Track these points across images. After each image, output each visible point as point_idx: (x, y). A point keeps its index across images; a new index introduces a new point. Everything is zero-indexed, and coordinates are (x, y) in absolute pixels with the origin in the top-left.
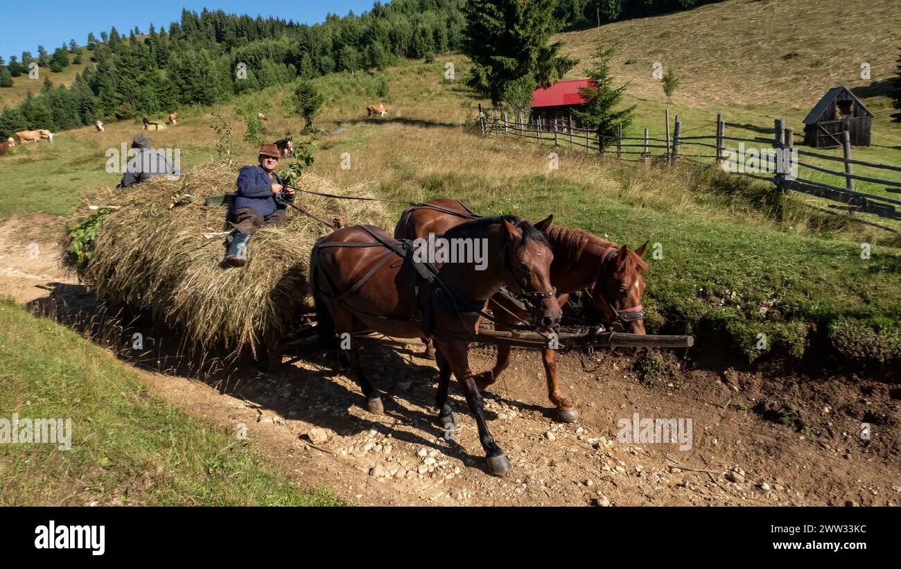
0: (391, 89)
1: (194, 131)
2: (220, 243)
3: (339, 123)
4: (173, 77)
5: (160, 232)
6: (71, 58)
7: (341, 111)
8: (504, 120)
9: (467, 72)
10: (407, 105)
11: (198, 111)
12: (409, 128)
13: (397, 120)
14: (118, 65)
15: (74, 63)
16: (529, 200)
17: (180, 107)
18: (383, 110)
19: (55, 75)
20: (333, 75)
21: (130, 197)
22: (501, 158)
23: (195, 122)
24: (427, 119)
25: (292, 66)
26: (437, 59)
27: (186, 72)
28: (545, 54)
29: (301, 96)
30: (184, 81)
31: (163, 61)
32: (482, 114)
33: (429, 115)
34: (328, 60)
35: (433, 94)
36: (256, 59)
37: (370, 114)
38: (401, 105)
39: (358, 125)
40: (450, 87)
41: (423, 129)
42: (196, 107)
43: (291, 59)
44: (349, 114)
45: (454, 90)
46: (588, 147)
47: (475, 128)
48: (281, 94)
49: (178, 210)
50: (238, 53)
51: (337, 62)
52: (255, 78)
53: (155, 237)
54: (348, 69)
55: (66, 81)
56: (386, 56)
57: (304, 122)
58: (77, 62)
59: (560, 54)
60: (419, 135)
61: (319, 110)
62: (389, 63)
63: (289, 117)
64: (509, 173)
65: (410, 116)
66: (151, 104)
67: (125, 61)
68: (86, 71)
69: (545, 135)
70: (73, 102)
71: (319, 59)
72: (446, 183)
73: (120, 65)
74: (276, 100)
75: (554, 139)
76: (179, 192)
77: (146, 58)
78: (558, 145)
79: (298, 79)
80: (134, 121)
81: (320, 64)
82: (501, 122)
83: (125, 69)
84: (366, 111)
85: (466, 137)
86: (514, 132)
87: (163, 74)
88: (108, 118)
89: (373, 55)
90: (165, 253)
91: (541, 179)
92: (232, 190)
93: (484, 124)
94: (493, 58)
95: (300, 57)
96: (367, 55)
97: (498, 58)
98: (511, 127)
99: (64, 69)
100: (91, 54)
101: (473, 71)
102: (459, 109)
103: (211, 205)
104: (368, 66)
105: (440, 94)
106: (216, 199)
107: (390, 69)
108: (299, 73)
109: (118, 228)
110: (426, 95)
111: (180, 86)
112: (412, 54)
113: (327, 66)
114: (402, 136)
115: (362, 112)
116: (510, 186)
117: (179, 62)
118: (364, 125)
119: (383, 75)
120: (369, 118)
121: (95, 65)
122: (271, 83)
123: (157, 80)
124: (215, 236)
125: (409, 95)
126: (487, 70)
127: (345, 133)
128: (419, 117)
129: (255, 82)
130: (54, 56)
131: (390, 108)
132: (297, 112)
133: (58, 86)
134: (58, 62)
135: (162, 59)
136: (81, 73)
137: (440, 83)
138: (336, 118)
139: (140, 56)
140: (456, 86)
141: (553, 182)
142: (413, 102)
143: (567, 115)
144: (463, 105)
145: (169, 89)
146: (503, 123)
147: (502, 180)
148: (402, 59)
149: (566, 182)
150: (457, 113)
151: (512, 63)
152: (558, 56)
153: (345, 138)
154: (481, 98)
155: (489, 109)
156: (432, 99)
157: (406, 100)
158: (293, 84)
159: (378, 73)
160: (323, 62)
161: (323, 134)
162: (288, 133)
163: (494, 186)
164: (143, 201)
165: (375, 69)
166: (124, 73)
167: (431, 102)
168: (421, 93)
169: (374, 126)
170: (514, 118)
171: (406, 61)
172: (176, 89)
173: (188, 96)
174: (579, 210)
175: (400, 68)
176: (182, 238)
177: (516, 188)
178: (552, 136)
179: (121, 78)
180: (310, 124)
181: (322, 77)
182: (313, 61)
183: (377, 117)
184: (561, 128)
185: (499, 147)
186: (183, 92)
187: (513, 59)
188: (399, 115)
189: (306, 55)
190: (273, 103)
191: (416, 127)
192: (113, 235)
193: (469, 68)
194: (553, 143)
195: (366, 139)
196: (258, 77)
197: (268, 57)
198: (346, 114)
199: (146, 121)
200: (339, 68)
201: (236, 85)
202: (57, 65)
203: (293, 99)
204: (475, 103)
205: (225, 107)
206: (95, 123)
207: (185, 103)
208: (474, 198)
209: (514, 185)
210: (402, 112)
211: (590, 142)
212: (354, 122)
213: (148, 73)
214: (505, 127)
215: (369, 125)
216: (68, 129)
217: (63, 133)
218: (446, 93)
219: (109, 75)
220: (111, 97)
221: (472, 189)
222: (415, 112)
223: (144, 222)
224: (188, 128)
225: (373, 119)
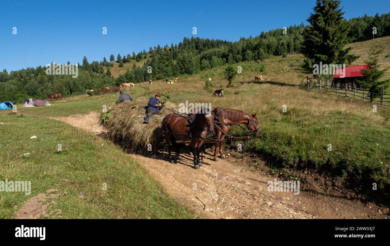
0: (266, 69)
1: (184, 85)
2: (143, 118)
3: (242, 83)
4: (178, 63)
5: (127, 115)
6: (143, 56)
7: (243, 78)
8: (319, 84)
9: (301, 62)
10: (273, 76)
11: (186, 77)
12: (274, 86)
13: (268, 82)
14: (159, 59)
15: (144, 58)
16: (334, 123)
17: (180, 75)
18: (262, 78)
19: (137, 63)
20: (241, 62)
21: (119, 106)
22: (318, 101)
23: (185, 81)
24: (282, 82)
25: (224, 59)
26: (288, 56)
27: (183, 61)
28: (342, 53)
29: (228, 71)
30: (182, 65)
31: (175, 57)
32: (309, 81)
33: (283, 80)
34: (240, 56)
35: (285, 71)
36: (210, 56)
37: (256, 80)
38: (270, 76)
39: (251, 84)
40: (293, 68)
41: (280, 87)
42: (186, 75)
43: (224, 56)
44: (247, 79)
45: (295, 69)
46: (364, 98)
47: (305, 87)
48: (219, 70)
49: (132, 109)
50: (204, 54)
51: (243, 57)
52: (209, 64)
53: (126, 116)
54: (248, 60)
55: (140, 65)
56: (265, 55)
57: (228, 82)
58: (145, 58)
59: (350, 53)
60: (278, 89)
61: (234, 77)
62: (266, 58)
63: (222, 80)
64: (323, 109)
65: (274, 81)
66: (169, 74)
67: (162, 57)
68: (148, 61)
69: (340, 91)
70: (142, 73)
71: (236, 56)
72: (292, 112)
73: (160, 59)
74: (217, 72)
75: (345, 93)
76: (133, 105)
77: (169, 56)
78: (347, 96)
79: (227, 64)
80: (163, 80)
81: (236, 58)
82: (317, 85)
83: (162, 60)
84: (255, 78)
85: (300, 91)
86: (324, 89)
87: (175, 62)
88: (153, 79)
89: (259, 54)
90: (129, 120)
91: (340, 113)
92: (147, 105)
93: (309, 85)
94: (316, 55)
95: (228, 55)
96: (256, 54)
97: (318, 55)
98: (323, 87)
99: (140, 60)
100: (150, 55)
101: (305, 61)
102: (297, 78)
103: (141, 109)
104: (257, 59)
105: (289, 71)
106: (142, 107)
107: (266, 60)
108: (227, 62)
109: (116, 114)
110: (282, 71)
111: (181, 67)
112: (276, 53)
113: (239, 59)
114: (270, 90)
115: (253, 78)
116: (323, 115)
117: (181, 57)
118: (253, 84)
119: (263, 63)
120: (256, 81)
121: (151, 59)
122: (215, 66)
123: (172, 65)
124: (142, 117)
125: (274, 72)
126: (312, 61)
127: (245, 87)
128: (278, 81)
129: (209, 65)
130: (138, 55)
131: (265, 77)
132: (225, 78)
133: (138, 66)
134: (139, 58)
135: (175, 56)
136: (146, 62)
137: (289, 66)
138: (241, 80)
139: (167, 56)
140: (296, 68)
141: (346, 114)
142: (275, 75)
143: (352, 82)
144: (299, 76)
145: (176, 68)
146: (319, 85)
147: (319, 112)
148: (272, 56)
149: (353, 115)
150: (296, 80)
151: (325, 57)
152: (349, 54)
153: (245, 89)
154: (308, 73)
155: (311, 78)
156: (284, 73)
157: (272, 74)
158: (224, 66)
159: (261, 62)
160: (237, 58)
161: (235, 87)
162: (221, 87)
163: (315, 115)
164: (123, 107)
165: (260, 60)
166: (161, 62)
167: (284, 75)
168: (280, 71)
169: (258, 84)
170: (324, 82)
171: (274, 57)
172: (179, 68)
173: (183, 71)
174: (361, 130)
175: (271, 60)
176: (133, 117)
177: (327, 117)
178: (345, 92)
179: (159, 64)
180: (230, 83)
181: (236, 64)
182: (233, 57)
183: (259, 81)
184: (349, 88)
185: (316, 96)
186: (181, 69)
187: (326, 56)
188: (269, 80)
189: (231, 54)
190: (216, 74)
191: (276, 86)
192: (114, 116)
193: (303, 59)
194: (345, 95)
195: (254, 90)
196: (210, 64)
197: (215, 55)
198: (245, 79)
199: (167, 80)
200: (244, 59)
201: (201, 67)
202: (138, 59)
203: (224, 72)
204: (306, 75)
205: (197, 75)
206: (149, 80)
207: (182, 73)
208: (305, 120)
209: (325, 115)
210: (271, 79)
211: (365, 96)
212: (249, 83)
213: (170, 62)
214: (319, 86)
215: (255, 84)
216: (140, 83)
217: (138, 84)
218: (291, 71)
219: (155, 63)
220: (155, 71)
221: (304, 116)
222: (276, 79)
223: (123, 112)
224: (182, 83)
225: (257, 81)
